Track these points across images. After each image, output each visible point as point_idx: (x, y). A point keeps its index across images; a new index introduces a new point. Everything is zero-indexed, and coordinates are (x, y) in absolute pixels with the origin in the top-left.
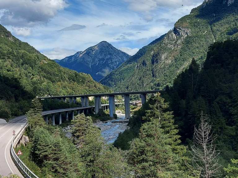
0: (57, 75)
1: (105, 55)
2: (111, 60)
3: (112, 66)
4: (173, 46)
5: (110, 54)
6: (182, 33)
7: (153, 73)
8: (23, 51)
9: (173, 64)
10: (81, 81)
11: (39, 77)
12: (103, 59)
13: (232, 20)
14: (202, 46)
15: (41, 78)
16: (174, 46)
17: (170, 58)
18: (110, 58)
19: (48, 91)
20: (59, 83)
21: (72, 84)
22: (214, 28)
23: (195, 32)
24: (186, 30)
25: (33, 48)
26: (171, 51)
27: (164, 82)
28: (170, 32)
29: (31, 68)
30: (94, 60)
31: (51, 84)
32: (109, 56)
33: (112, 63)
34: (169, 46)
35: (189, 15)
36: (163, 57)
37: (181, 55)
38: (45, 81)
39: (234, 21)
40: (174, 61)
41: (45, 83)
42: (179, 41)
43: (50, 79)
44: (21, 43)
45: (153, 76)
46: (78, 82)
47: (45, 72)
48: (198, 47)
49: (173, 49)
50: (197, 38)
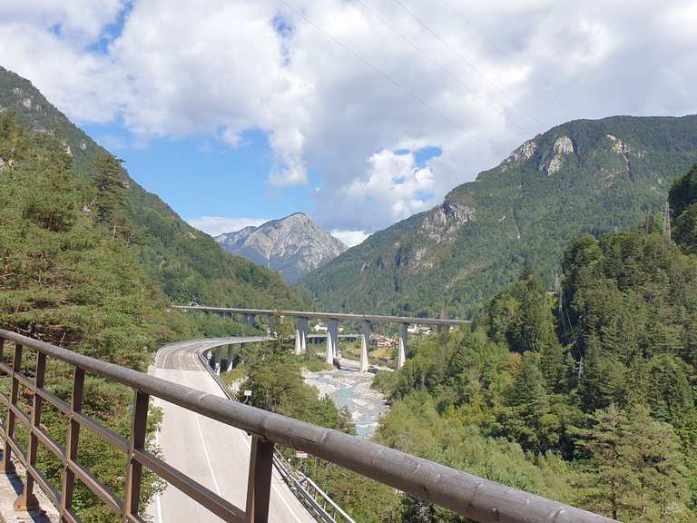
0: (215, 265)
1: (300, 239)
2: (310, 250)
3: (310, 261)
4: (439, 236)
5: (309, 238)
6: (458, 214)
7: (396, 283)
8: (150, 210)
9: (436, 270)
10: (260, 281)
11: (180, 266)
12: (294, 247)
13: (555, 203)
14: (496, 243)
15: (183, 266)
16: (442, 236)
17: (433, 258)
18: (309, 246)
19: (196, 295)
20: (218, 281)
21: (242, 286)
22: (521, 213)
23: (483, 216)
24: (467, 210)
25: (168, 207)
26: (433, 246)
27: (419, 304)
28: (436, 209)
29: (162, 244)
30: (276, 245)
31: (203, 281)
32: (307, 242)
33: (311, 255)
34: (432, 236)
35: (474, 183)
36: (419, 255)
37: (453, 256)
38: (191, 274)
39: (557, 204)
40: (439, 266)
41: (191, 278)
42: (452, 229)
43: (201, 271)
44: (144, 194)
45: (397, 289)
46: (256, 284)
47: (191, 255)
48: (487, 245)
49: (438, 242)
50: (486, 227)
